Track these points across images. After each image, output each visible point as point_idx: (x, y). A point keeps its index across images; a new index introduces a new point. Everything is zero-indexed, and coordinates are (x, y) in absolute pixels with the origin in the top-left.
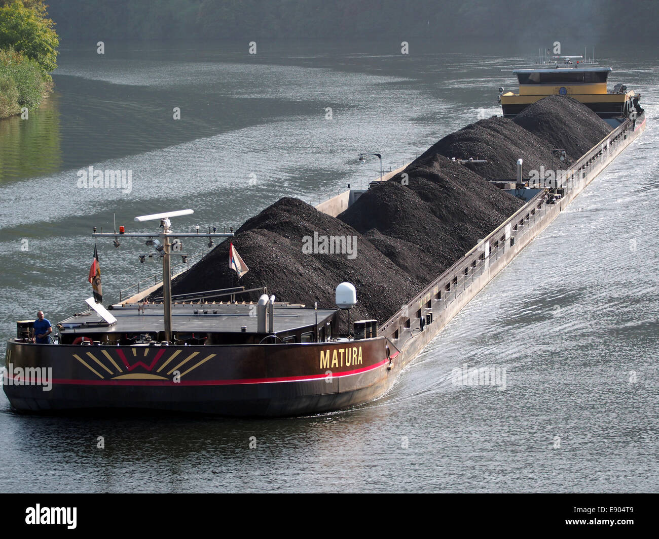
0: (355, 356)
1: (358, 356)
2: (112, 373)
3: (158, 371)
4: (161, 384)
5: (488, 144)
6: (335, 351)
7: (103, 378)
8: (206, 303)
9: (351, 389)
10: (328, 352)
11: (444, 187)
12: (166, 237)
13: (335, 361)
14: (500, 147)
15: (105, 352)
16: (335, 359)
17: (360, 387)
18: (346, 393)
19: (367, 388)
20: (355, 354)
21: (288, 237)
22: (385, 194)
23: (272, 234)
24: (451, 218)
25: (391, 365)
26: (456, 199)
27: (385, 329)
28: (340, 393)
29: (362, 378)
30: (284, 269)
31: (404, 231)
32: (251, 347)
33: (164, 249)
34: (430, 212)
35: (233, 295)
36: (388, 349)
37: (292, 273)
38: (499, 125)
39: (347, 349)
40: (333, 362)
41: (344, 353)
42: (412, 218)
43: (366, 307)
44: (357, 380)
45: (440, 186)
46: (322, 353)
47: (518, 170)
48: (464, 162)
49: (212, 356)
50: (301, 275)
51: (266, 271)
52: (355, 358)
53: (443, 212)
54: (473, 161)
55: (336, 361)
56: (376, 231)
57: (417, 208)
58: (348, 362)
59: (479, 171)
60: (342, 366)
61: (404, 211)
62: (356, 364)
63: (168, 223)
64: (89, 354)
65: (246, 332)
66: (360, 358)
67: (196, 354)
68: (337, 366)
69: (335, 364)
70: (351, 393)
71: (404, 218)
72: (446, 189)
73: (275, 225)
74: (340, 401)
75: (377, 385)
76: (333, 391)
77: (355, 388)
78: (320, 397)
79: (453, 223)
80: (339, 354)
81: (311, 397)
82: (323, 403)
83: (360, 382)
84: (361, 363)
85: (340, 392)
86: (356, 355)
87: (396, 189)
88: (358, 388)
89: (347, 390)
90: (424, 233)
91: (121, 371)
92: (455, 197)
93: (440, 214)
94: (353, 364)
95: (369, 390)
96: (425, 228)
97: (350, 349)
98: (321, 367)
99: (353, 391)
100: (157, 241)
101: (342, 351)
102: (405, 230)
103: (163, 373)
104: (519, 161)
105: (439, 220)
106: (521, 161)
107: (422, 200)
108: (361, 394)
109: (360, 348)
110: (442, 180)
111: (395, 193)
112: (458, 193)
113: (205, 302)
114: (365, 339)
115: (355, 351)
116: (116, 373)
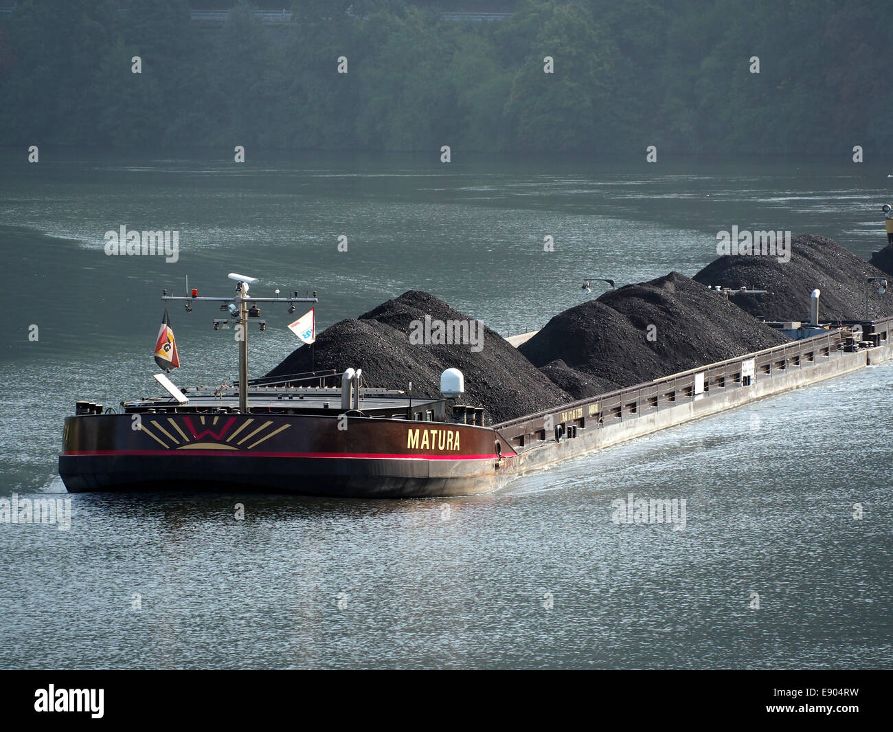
0: (450, 440)
1: (454, 440)
2: (178, 443)
3: (228, 441)
4: (231, 455)
5: (781, 270)
6: (426, 432)
7: (168, 447)
8: (293, 387)
9: (444, 476)
10: (417, 431)
11: (667, 311)
12: (243, 301)
13: (425, 442)
14: (800, 275)
15: (171, 420)
16: (425, 440)
17: (456, 476)
18: (439, 479)
19: (465, 478)
20: (450, 438)
21: (405, 332)
22: (583, 318)
23: (384, 326)
24: (673, 352)
25: (501, 463)
26: (682, 327)
27: (501, 427)
28: (431, 478)
29: (458, 466)
30: (391, 361)
31: (604, 367)
32: (329, 419)
33: (241, 315)
34: (644, 344)
35: (322, 378)
36: (498, 444)
37: (400, 365)
38: (811, 246)
39: (440, 431)
40: (424, 443)
41: (437, 435)
42: (618, 350)
43: (491, 412)
44: (454, 468)
45: (662, 309)
46: (410, 431)
47: (813, 306)
48: (733, 292)
49: (287, 426)
50: (410, 367)
51: (368, 361)
52: (450, 443)
53: (662, 344)
54: (746, 291)
55: (427, 443)
56: (561, 362)
57: (625, 337)
58: (442, 446)
59: (763, 309)
60: (433, 448)
61: (607, 341)
62: (451, 449)
63: (246, 287)
64: (154, 422)
65: (329, 408)
66: (457, 444)
67: (269, 423)
68: (428, 448)
69: (425, 445)
70: (444, 481)
71: (607, 350)
72: (669, 313)
73: (390, 317)
74: (431, 488)
75: (478, 479)
76: (423, 474)
77: (449, 475)
78: (407, 479)
79: (676, 359)
80: (430, 436)
81: (397, 479)
82: (410, 487)
83: (456, 469)
84: (458, 449)
85: (430, 476)
86: (452, 440)
87: (598, 311)
88: (453, 475)
89: (440, 475)
90: (634, 370)
91: (188, 440)
92: (681, 324)
93: (658, 347)
94: (448, 449)
95: (468, 482)
96: (635, 364)
97: (444, 432)
98: (409, 447)
99: (447, 479)
100: (232, 306)
101: (434, 432)
102: (607, 367)
103: (233, 443)
104: (815, 293)
105: (657, 355)
106: (817, 293)
107: (635, 327)
108: (459, 484)
109: (458, 433)
110: (665, 301)
111: (596, 317)
112: (686, 319)
113: (291, 386)
114: (466, 425)
115: (450, 435)
116: (183, 442)
